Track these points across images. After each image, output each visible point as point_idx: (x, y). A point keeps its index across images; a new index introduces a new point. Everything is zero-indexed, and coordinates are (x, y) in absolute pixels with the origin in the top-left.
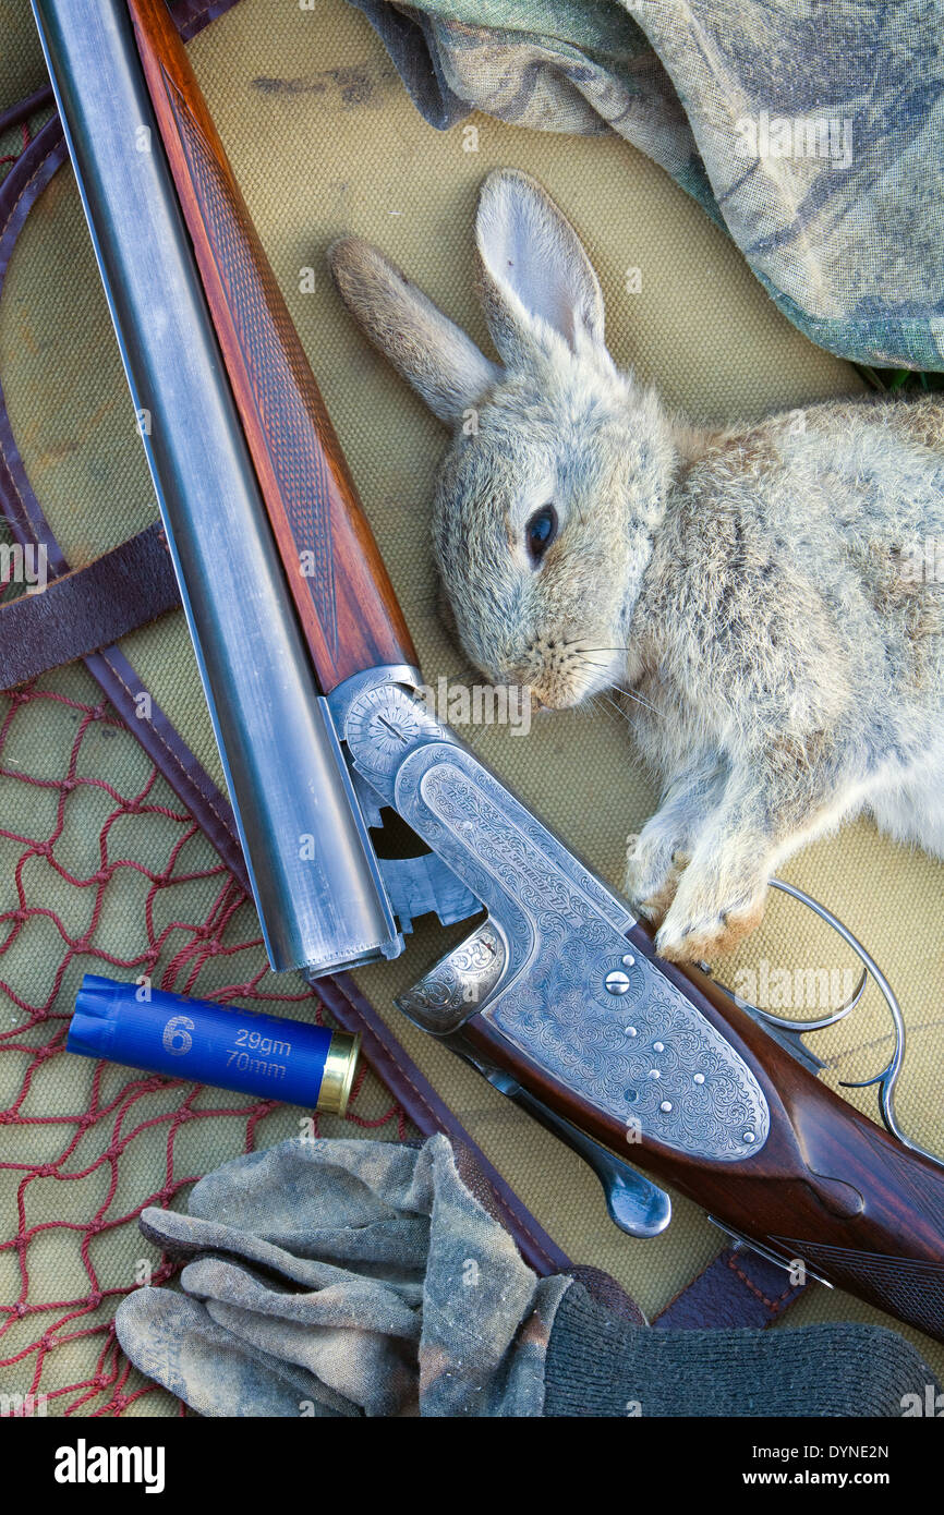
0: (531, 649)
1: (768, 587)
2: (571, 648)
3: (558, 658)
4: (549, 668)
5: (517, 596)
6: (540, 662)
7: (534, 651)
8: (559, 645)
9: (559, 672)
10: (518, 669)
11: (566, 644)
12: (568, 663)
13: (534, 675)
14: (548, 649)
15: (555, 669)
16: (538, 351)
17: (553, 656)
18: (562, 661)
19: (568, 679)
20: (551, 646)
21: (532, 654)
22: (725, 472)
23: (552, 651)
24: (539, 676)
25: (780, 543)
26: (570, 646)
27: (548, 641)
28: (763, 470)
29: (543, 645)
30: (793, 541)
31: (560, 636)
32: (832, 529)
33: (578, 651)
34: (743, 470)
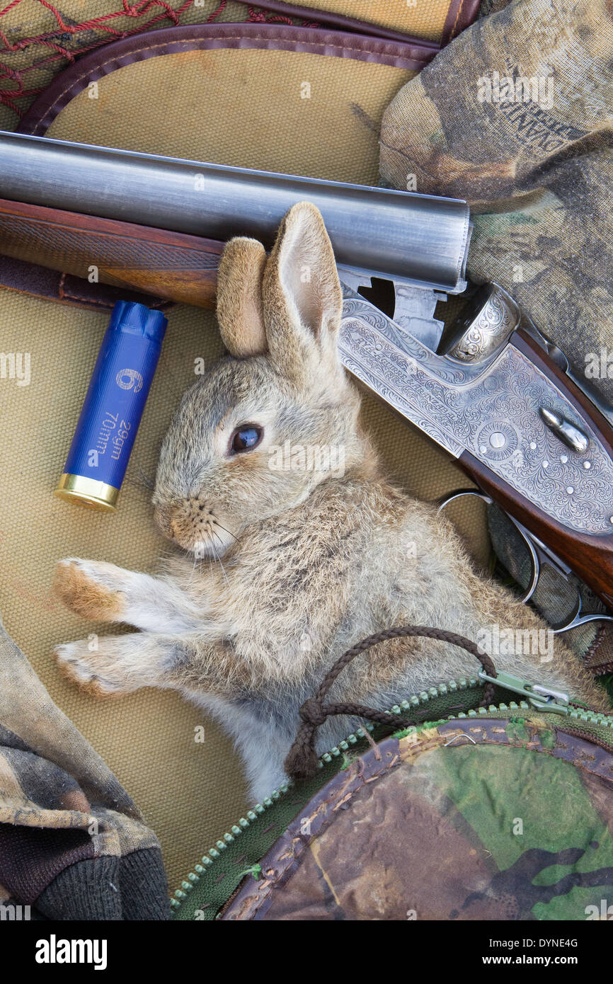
0: (188, 500)
1: (334, 582)
2: (212, 518)
3: (200, 518)
4: (191, 519)
5: (205, 464)
6: (188, 512)
7: (189, 503)
8: (206, 510)
9: (195, 526)
10: (174, 507)
11: (211, 513)
12: (204, 525)
13: (180, 516)
14: (197, 509)
15: (194, 523)
16: (298, 354)
17: (198, 515)
18: (201, 521)
19: (198, 534)
20: (201, 508)
21: (187, 504)
22: (373, 504)
23: (199, 511)
24: (182, 519)
25: (359, 566)
26: (212, 516)
27: (202, 504)
28: (390, 522)
29: (196, 504)
30: (365, 572)
31: (211, 507)
32: (387, 585)
33: (215, 522)
34: (381, 513)
